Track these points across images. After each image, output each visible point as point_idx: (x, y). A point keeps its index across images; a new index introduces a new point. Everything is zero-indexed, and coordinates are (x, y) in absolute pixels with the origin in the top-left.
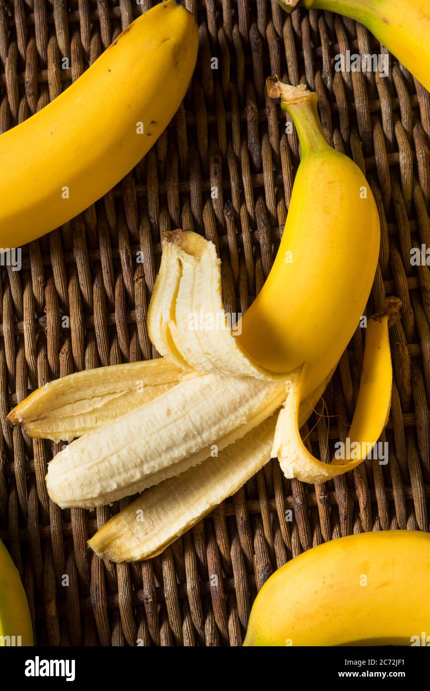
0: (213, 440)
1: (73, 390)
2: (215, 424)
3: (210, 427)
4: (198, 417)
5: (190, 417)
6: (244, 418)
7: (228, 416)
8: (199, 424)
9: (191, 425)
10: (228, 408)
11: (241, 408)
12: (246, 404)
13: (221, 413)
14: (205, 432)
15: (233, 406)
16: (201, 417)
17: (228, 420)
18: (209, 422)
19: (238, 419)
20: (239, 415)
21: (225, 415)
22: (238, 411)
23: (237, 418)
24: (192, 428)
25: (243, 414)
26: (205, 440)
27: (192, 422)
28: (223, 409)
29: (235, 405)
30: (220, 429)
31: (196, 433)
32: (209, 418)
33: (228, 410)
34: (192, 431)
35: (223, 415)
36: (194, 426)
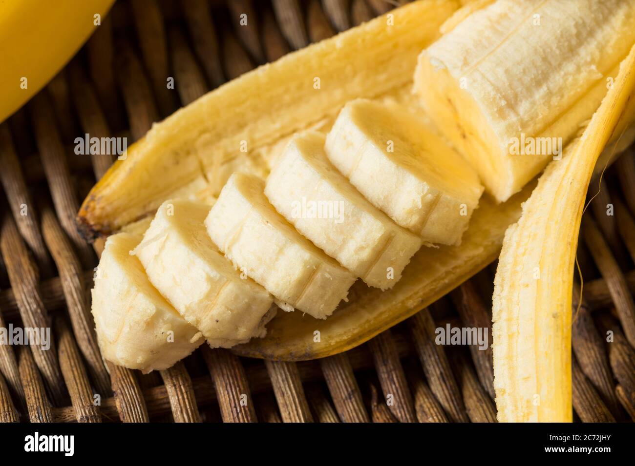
0: (540, 117)
1: (207, 136)
2: (539, 84)
3: (529, 91)
4: (500, 71)
5: (483, 76)
6: (593, 67)
7: (560, 65)
8: (507, 84)
9: (490, 88)
10: (557, 47)
11: (583, 47)
12: (589, 40)
13: (545, 59)
14: (521, 101)
15: (566, 44)
16: (507, 71)
17: (562, 73)
18: (527, 79)
19: (583, 69)
20: (582, 62)
21: (554, 63)
22: (578, 54)
23: (578, 70)
24: (493, 93)
25: (589, 59)
26: (526, 118)
27: (492, 84)
28: (548, 50)
29: (569, 41)
30: (550, 94)
31: (503, 103)
32: (524, 72)
33: (558, 52)
34: (494, 98)
35: (550, 63)
36: (497, 90)
